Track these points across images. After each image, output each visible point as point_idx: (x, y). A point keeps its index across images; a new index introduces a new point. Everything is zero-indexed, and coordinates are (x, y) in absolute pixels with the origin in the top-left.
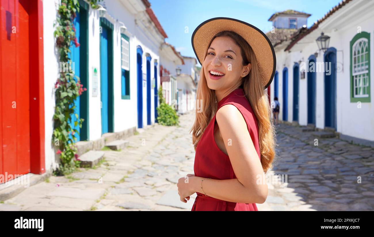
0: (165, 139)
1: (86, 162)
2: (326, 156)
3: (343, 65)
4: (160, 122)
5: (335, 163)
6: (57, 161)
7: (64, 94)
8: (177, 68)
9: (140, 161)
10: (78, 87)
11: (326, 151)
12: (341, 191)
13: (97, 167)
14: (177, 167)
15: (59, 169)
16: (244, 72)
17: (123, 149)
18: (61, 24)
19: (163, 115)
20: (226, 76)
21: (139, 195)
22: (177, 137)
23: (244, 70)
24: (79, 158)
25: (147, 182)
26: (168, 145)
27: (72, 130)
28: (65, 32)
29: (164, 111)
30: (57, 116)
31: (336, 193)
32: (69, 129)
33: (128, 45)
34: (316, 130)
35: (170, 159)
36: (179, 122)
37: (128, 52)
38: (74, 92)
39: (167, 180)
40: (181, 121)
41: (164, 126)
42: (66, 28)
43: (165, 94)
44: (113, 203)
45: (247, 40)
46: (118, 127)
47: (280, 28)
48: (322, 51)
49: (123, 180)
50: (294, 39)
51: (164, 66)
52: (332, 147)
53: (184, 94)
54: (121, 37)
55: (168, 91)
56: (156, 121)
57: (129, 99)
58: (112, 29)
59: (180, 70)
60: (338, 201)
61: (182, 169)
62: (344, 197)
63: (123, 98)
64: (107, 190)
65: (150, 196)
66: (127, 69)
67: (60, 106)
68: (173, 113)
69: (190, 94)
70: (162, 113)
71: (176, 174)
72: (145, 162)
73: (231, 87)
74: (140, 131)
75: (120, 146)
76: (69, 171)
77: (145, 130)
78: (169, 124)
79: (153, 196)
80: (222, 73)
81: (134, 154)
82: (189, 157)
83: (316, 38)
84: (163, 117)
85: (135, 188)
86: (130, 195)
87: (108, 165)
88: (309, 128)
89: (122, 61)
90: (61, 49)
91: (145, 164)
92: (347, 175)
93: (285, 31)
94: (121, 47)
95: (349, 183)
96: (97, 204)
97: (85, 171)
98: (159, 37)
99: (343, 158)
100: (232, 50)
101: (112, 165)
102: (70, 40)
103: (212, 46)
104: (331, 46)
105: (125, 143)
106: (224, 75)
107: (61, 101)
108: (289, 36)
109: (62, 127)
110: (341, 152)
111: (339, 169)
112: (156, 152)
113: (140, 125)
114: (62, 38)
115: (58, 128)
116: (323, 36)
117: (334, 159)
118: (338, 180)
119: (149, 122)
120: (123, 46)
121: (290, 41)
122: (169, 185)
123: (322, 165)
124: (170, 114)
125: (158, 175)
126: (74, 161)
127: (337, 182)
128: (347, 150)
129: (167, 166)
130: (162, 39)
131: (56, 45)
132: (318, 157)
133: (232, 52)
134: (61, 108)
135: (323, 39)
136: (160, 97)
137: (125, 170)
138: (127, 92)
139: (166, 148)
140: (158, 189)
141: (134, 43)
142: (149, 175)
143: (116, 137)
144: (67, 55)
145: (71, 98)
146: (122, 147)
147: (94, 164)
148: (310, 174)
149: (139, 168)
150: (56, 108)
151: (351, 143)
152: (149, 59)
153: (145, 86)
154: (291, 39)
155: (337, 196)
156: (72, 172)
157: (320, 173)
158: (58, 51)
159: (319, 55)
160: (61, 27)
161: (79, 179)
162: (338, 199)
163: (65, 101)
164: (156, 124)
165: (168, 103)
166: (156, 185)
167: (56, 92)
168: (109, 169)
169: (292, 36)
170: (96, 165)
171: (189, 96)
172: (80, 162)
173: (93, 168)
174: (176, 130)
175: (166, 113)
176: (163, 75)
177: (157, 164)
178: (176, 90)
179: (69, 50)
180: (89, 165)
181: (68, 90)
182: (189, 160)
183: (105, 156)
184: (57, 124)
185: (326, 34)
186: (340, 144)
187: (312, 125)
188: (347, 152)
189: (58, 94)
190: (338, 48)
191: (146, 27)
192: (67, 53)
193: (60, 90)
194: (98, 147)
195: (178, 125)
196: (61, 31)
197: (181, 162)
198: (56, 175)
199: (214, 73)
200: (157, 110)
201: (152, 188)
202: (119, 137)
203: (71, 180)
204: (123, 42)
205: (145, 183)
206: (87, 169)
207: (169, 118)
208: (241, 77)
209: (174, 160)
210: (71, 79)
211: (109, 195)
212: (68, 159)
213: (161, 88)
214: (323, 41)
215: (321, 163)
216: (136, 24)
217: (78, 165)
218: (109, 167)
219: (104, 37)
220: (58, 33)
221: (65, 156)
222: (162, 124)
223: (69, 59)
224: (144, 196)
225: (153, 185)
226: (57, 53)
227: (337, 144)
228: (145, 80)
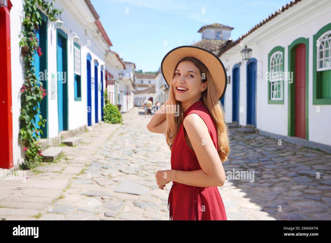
0: (112, 136)
1: (48, 157)
2: (249, 148)
3: (262, 73)
4: (106, 120)
5: (257, 155)
6: (22, 157)
7: (29, 98)
8: (120, 73)
9: (94, 155)
10: (41, 91)
11: (249, 144)
12: (263, 177)
13: (57, 161)
14: (126, 160)
15: (25, 164)
16: (203, 88)
17: (78, 145)
18: (25, 35)
19: (108, 114)
20: (189, 90)
21: (99, 184)
22: (122, 134)
23: (203, 87)
24: (41, 154)
25: (104, 174)
26: (116, 141)
27: (36, 130)
28: (29, 42)
29: (109, 111)
30: (23, 117)
31: (260, 178)
32: (33, 129)
33: (80, 53)
34: (239, 126)
35: (119, 153)
36: (123, 120)
37: (80, 59)
38: (38, 96)
39: (120, 171)
40: (124, 119)
41: (110, 124)
42: (30, 39)
43: (110, 96)
44: (78, 192)
45: (204, 63)
46: (72, 126)
47: (208, 39)
48: (246, 60)
49: (82, 172)
50: (222, 50)
51: (109, 71)
52: (253, 141)
53: (125, 95)
54: (74, 46)
55: (112, 93)
56: (103, 120)
57: (81, 100)
58: (67, 38)
59: (123, 74)
60: (261, 185)
61: (132, 162)
62: (265, 182)
63: (75, 100)
64: (70, 181)
65: (109, 185)
66: (79, 74)
67: (25, 108)
68: (117, 112)
69: (129, 95)
70: (107, 112)
71: (128, 166)
72: (98, 156)
73: (193, 99)
74: (89, 128)
75: (75, 142)
76: (33, 165)
77: (94, 127)
78: (114, 122)
79: (110, 185)
80: (186, 88)
81: (88, 149)
82: (136, 151)
83: (241, 50)
84: (109, 116)
85: (95, 179)
86: (91, 185)
87: (67, 160)
88: (234, 125)
89: (74, 67)
90: (26, 58)
91: (99, 158)
92: (267, 164)
93: (212, 41)
94: (74, 55)
95: (269, 171)
96: (64, 193)
97: (48, 165)
98: (105, 45)
99: (262, 150)
100: (192, 71)
101: (70, 160)
102: (33, 49)
103: (178, 69)
104: (252, 57)
105: (79, 140)
106: (188, 89)
107: (26, 104)
108: (218, 47)
109: (28, 127)
110: (260, 145)
111: (260, 160)
112: (107, 147)
113: (90, 123)
114: (26, 49)
115: (24, 128)
116: (246, 49)
117: (255, 151)
118: (260, 168)
119: (97, 121)
120: (75, 54)
121: (219, 51)
122: (123, 175)
123: (247, 156)
124: (115, 113)
125: (111, 167)
126: (38, 157)
127: (259, 170)
128: (265, 143)
129: (118, 159)
130: (108, 47)
131: (21, 54)
132: (242, 149)
133: (193, 73)
134: (27, 110)
135: (247, 51)
136: (105, 98)
137: (82, 163)
138: (79, 94)
139: (115, 143)
140: (114, 179)
141: (85, 50)
142: (105, 167)
143: (70, 135)
144: (31, 63)
145: (35, 101)
146: (77, 143)
147: (55, 158)
148: (237, 164)
149: (94, 162)
150: (22, 109)
151: (268, 138)
152: (96, 65)
153: (93, 89)
154: (219, 50)
155: (260, 181)
156: (36, 166)
157: (246, 163)
158: (23, 59)
159: (242, 64)
160: (26, 38)
161: (43, 172)
162: (261, 183)
163: (30, 104)
164: (103, 122)
165: (112, 103)
166: (111, 176)
167: (21, 96)
168: (69, 163)
169: (220, 47)
170: (56, 159)
171: (129, 97)
172: (42, 157)
173: (54, 163)
174: (121, 127)
175: (111, 113)
176: (108, 79)
177: (109, 157)
178: (118, 92)
179: (33, 59)
180: (51, 160)
181: (33, 94)
182: (136, 153)
183: (64, 151)
184: (23, 124)
185: (249, 47)
186: (259, 138)
187: (236, 122)
188: (265, 145)
189: (23, 98)
190: (258, 59)
191: (94, 37)
192: (31, 61)
193: (25, 94)
194: (56, 143)
195: (122, 122)
196: (25, 41)
197: (130, 155)
198: (22, 169)
199: (180, 89)
200: (104, 109)
201: (109, 179)
202: (73, 134)
203: (37, 173)
204: (75, 50)
205: (102, 174)
206: (48, 163)
207: (113, 117)
208: (200, 91)
209: (123, 154)
210: (35, 84)
211: (73, 185)
212: (33, 155)
213: (106, 90)
214: (247, 52)
215: (245, 155)
216: (86, 34)
217: (41, 160)
218: (68, 161)
219: (59, 46)
220: (23, 43)
221: (31, 152)
222: (108, 122)
223: (33, 66)
224: (103, 185)
225: (109, 176)
226: (22, 61)
227: (257, 138)
228: (93, 84)
